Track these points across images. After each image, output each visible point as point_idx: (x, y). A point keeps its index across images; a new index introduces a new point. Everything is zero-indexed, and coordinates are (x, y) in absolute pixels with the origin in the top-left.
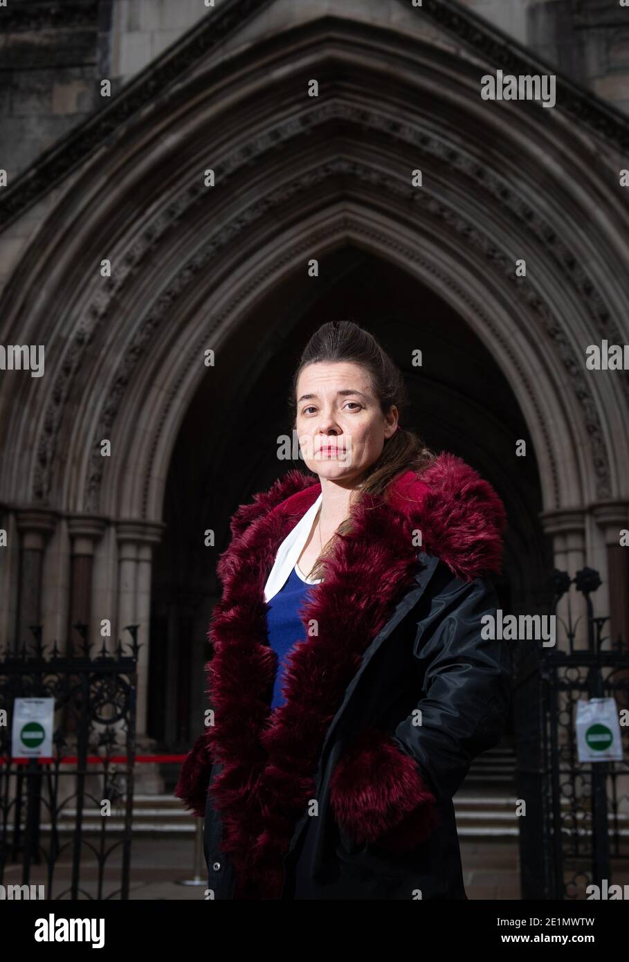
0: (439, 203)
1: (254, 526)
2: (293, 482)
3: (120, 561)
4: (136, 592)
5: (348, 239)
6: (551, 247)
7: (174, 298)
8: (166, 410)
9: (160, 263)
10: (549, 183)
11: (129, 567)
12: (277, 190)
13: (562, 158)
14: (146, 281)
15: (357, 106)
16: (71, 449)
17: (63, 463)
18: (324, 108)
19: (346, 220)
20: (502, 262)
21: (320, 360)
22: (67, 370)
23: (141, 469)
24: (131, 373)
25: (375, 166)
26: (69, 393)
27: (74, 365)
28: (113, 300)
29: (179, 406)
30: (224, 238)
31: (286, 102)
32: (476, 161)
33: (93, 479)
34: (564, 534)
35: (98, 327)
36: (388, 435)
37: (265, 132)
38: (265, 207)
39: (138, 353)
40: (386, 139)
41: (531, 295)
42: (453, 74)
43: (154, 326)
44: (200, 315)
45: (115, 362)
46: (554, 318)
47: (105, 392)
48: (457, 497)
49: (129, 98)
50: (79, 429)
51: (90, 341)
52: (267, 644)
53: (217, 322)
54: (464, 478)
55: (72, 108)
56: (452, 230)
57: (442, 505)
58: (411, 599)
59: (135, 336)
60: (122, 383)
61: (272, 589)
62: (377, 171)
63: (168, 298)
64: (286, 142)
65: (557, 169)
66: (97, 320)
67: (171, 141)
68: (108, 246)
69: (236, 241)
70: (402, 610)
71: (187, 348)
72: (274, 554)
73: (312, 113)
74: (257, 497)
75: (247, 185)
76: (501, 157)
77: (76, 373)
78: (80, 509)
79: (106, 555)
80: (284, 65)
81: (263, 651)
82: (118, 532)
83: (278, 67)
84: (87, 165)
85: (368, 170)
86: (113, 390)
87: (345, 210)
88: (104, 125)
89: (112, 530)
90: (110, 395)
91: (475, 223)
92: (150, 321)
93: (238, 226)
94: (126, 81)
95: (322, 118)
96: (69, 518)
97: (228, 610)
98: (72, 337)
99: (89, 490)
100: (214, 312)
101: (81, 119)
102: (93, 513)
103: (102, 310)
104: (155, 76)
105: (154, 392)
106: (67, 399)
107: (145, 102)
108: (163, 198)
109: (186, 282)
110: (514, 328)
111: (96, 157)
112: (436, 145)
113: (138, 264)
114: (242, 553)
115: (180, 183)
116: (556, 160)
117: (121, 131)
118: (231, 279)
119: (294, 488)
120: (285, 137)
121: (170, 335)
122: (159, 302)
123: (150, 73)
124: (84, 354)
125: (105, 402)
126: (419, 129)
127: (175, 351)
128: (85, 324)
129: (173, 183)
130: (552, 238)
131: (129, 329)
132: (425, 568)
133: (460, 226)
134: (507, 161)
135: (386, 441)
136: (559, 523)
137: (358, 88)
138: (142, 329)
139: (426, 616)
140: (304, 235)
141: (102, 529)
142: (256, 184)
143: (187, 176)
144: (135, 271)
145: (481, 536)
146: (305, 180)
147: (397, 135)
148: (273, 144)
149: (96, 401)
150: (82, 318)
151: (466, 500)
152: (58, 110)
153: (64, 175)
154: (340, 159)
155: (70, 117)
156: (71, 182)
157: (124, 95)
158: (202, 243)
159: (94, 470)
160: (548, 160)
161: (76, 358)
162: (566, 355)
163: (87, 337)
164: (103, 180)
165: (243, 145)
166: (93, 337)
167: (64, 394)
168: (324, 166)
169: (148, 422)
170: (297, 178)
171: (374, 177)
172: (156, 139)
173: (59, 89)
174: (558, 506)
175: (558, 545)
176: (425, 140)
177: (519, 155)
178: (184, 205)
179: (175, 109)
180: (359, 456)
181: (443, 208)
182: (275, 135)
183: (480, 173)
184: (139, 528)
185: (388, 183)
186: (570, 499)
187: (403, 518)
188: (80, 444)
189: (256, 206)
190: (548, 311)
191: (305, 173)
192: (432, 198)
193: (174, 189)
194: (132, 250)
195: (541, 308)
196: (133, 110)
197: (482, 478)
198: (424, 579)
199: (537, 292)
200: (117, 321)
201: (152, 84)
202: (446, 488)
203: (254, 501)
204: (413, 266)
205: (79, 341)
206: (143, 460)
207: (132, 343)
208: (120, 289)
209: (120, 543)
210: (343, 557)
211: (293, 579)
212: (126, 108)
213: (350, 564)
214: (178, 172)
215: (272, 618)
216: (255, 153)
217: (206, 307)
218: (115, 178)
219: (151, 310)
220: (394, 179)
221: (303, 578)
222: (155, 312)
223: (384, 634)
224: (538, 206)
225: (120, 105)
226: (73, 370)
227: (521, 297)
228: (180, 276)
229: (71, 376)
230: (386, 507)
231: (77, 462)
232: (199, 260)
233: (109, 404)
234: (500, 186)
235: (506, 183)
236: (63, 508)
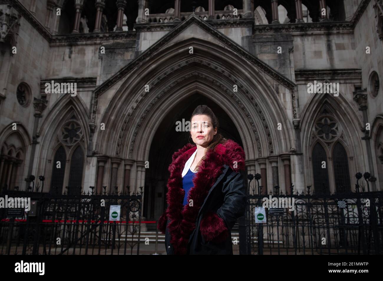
0: (220, 83)
1: (179, 157)
2: (189, 146)
3: (137, 171)
4: (141, 179)
5: (197, 91)
6: (247, 94)
7: (153, 105)
8: (150, 133)
9: (150, 96)
10: (247, 79)
11: (139, 173)
12: (180, 79)
13: (250, 73)
14: (146, 101)
15: (199, 59)
16: (126, 142)
17: (123, 146)
18: (192, 59)
19: (196, 87)
20: (235, 98)
21: (198, 114)
22: (125, 122)
23: (143, 148)
24: (141, 124)
25: (204, 74)
26: (126, 128)
27: (127, 121)
28: (137, 105)
29: (153, 132)
30: (166, 90)
31: (182, 58)
32: (229, 73)
33: (131, 150)
34: (250, 166)
35: (133, 112)
36: (215, 134)
37: (177, 65)
38: (176, 83)
39: (143, 118)
40: (207, 67)
41: (242, 106)
42: (223, 52)
43: (148, 112)
44: (159, 109)
45: (138, 120)
46: (248, 112)
47: (135, 128)
48: (234, 150)
49: (143, 56)
50: (128, 137)
51: (131, 115)
52: (183, 188)
53: (163, 111)
54: (235, 145)
55: (129, 58)
56: (223, 90)
57: (230, 152)
58: (222, 177)
59: (143, 114)
60: (139, 126)
61: (184, 174)
62: (204, 75)
63: (151, 105)
64: (182, 67)
65: (249, 76)
66: (133, 110)
67: (153, 66)
68: (136, 92)
69: (169, 91)
70: (219, 180)
71: (156, 117)
72: (184, 165)
73: (188, 60)
74: (179, 150)
75: (172, 78)
76: (235, 72)
77: (127, 123)
78: (127, 158)
79: (134, 169)
80: (182, 49)
81: (182, 190)
82: (137, 164)
83: (180, 49)
84: (132, 72)
85: (202, 75)
86: (137, 127)
87: (196, 84)
88: (137, 62)
89: (136, 163)
90: (136, 129)
91: (229, 88)
92: (147, 111)
93: (169, 87)
94: (142, 52)
95: (191, 62)
96: (125, 160)
97: (172, 179)
98: (127, 114)
99: (130, 153)
100: (163, 108)
101: (131, 61)
102: (131, 159)
103: (135, 108)
104: (150, 51)
105: (147, 128)
106: (125, 130)
107: (147, 57)
108: (151, 80)
109: (156, 101)
110: (238, 114)
111: (135, 70)
112: (219, 69)
113: (144, 96)
114: (176, 164)
115: (155, 77)
116: (248, 73)
117: (141, 64)
118: (167, 101)
119: (189, 148)
120: (182, 66)
121: (152, 114)
122: (149, 106)
123: (149, 50)
124: (130, 118)
125: (135, 131)
126: (215, 65)
127: (153, 118)
128: (130, 111)
129: (154, 76)
130: (247, 92)
131: (141, 112)
132: (226, 169)
133: (225, 89)
134: (237, 74)
135: (214, 136)
136: (249, 163)
137: (200, 55)
138: (144, 112)
139: (226, 181)
140: (185, 90)
141: (133, 163)
142: (175, 77)
143: (157, 75)
144: (143, 98)
145: (240, 161)
146: (187, 77)
147: (209, 66)
148: (179, 68)
149: (132, 131)
150: (129, 110)
151: (236, 152)
152: (126, 58)
153: (126, 74)
154: (195, 72)
155: (128, 60)
156: (128, 76)
157: (142, 55)
158: (160, 92)
159: (131, 148)
160: (246, 73)
161: (127, 119)
162: (251, 121)
163: (131, 114)
164: (136, 75)
165: (171, 68)
166: (132, 114)
167: (124, 128)
168: (191, 73)
169: (145, 136)
170: (185, 76)
171: (204, 76)
172: (150, 66)
173: (126, 53)
174: (248, 159)
175: (249, 169)
176: (216, 68)
177: (239, 72)
178: (156, 82)
179: (155, 59)
180: (208, 139)
181: (221, 84)
182: (179, 65)
183: (230, 76)
184: (142, 163)
185: (207, 78)
186: (252, 157)
187: (220, 156)
188: (128, 141)
189: (174, 83)
190: (246, 110)
191: (187, 74)
192: (218, 82)
193: (154, 78)
194: (143, 93)
195: (244, 109)
196: (144, 59)
197: (240, 146)
198: (225, 172)
199: (244, 105)
200: (138, 110)
201: (149, 52)
202: (231, 148)
203: (178, 151)
204: (213, 98)
205: (129, 115)
206: (144, 146)
207: (142, 116)
208: (139, 102)
209: (137, 167)
210: (204, 165)
211: (189, 171)
212: (142, 58)
213: (206, 167)
214: (155, 74)
215: (184, 181)
216: (174, 70)
217: (161, 107)
218: (139, 75)
219: (147, 108)
220: (208, 77)
221: (192, 171)
222: (148, 108)
223: (215, 186)
224: (244, 85)
225: (141, 57)
226: (127, 122)
227: (240, 107)
228: (155, 99)
229: (126, 124)
230: (215, 153)
231: (127, 146)
232: (159, 96)
233: (136, 131)
234: (235, 79)
235: (236, 79)
236: (123, 158)
